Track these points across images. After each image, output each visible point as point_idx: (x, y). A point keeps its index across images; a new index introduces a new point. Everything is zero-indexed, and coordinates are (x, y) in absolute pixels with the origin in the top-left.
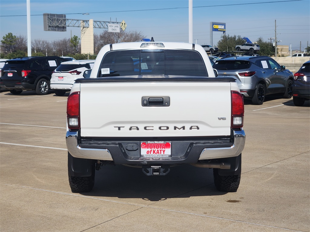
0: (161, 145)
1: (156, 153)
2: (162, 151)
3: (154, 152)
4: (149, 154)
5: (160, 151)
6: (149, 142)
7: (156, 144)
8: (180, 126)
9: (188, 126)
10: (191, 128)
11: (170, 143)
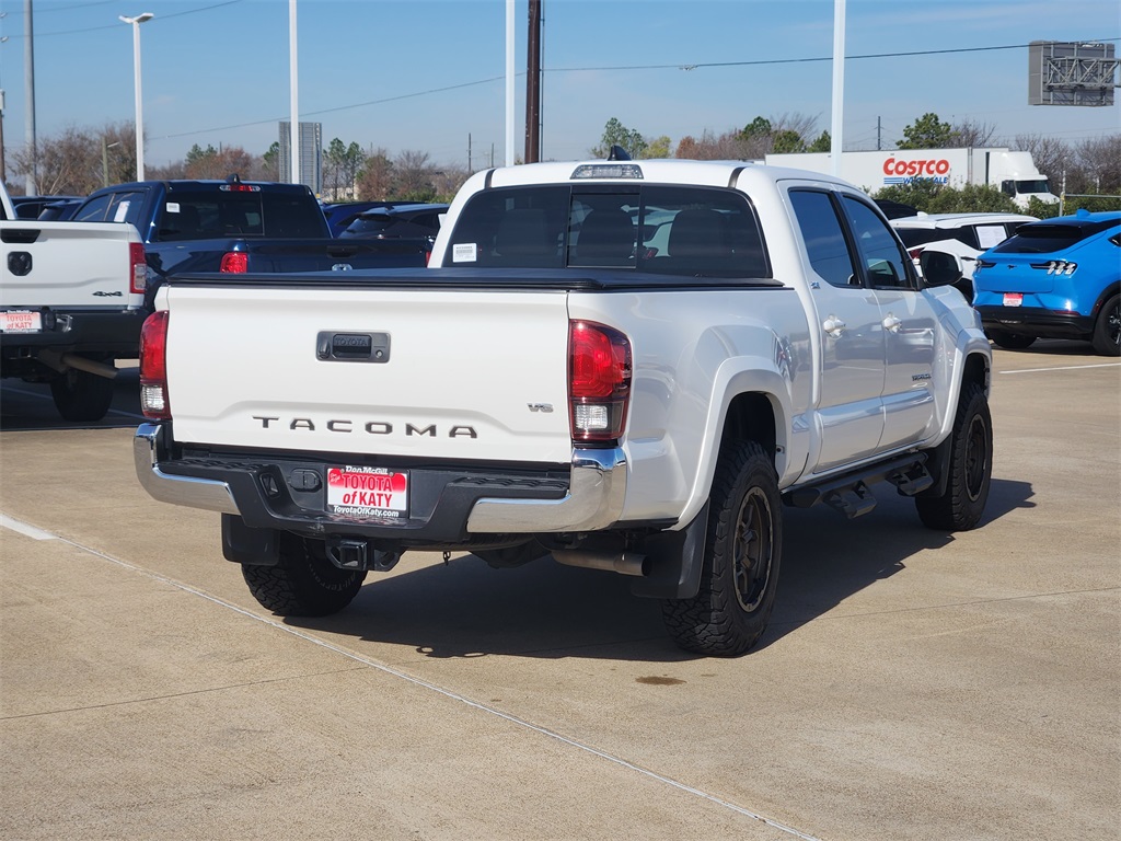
0: (380, 480)
1: (367, 502)
2: (383, 498)
4: (349, 504)
5: (377, 498)
6: (349, 468)
7: (368, 474)
8: (421, 423)
9: (444, 427)
10: (453, 433)
11: (405, 475)
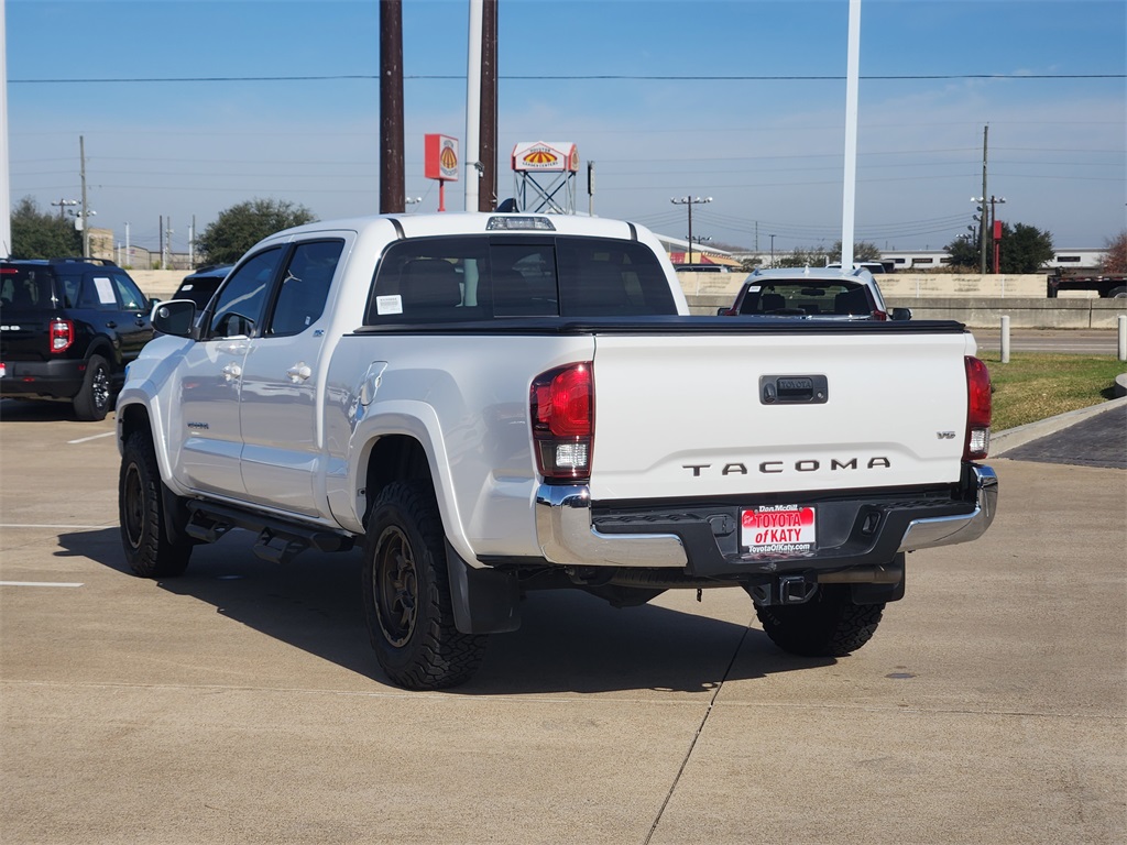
0: (790, 516)
1: (778, 539)
2: (793, 533)
3: (774, 536)
4: (762, 543)
5: (787, 534)
6: (763, 509)
7: (779, 512)
8: (844, 458)
10: (871, 465)
11: (813, 509)
